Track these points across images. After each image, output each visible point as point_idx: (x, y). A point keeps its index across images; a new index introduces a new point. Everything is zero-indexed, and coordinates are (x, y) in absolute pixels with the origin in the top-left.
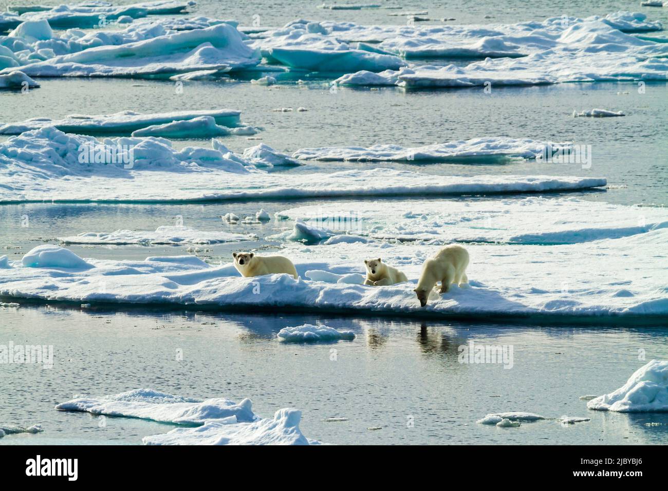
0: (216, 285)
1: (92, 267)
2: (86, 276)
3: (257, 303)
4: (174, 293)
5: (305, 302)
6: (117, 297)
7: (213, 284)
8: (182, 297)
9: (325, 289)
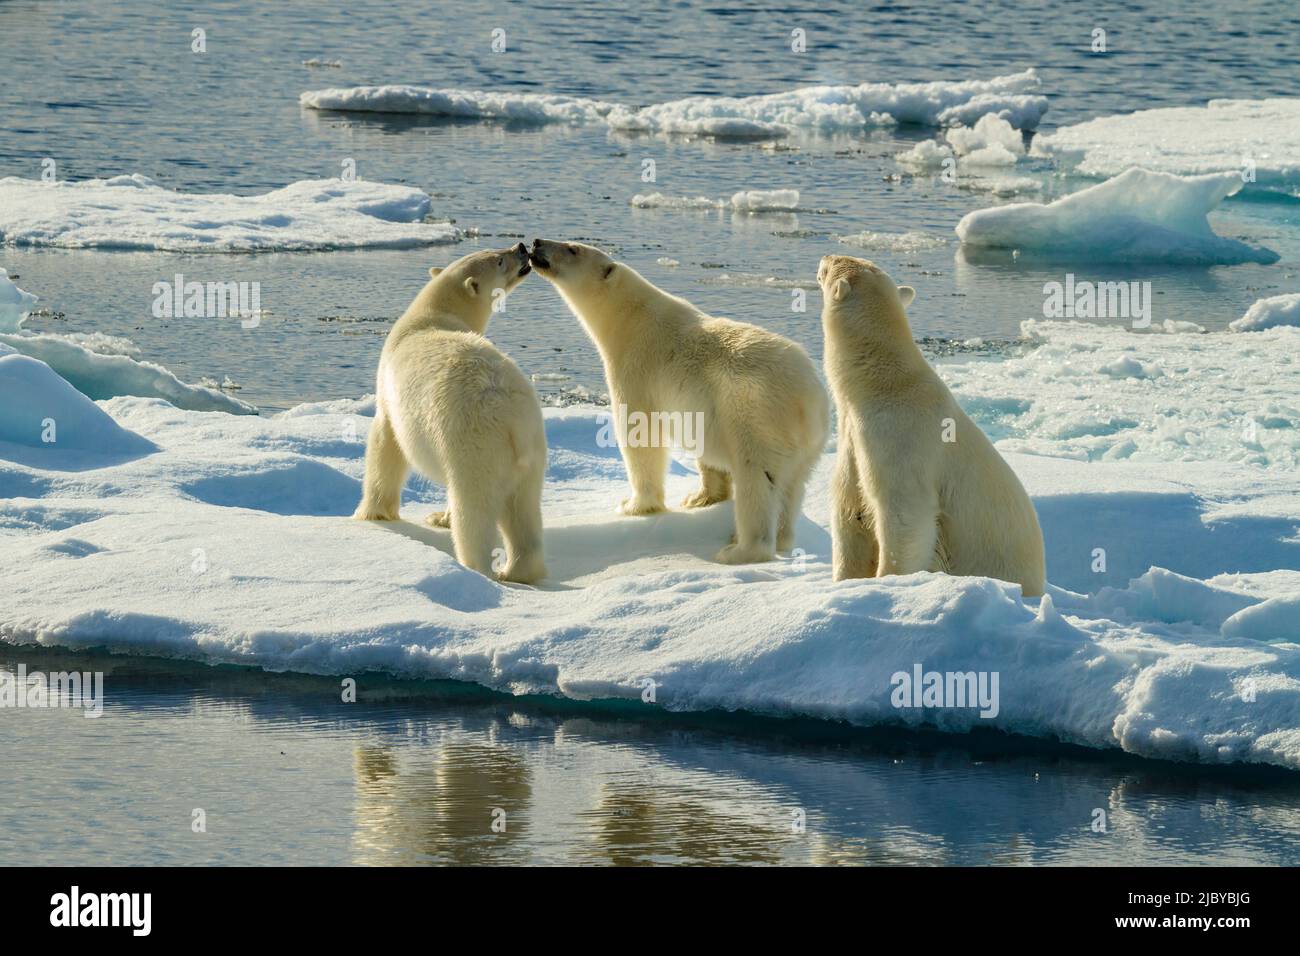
0: (660, 608)
1: (146, 448)
2: (108, 491)
3: (843, 712)
4: (465, 635)
5: (1067, 722)
6: (201, 638)
7: (650, 598)
8: (505, 660)
9: (1161, 667)
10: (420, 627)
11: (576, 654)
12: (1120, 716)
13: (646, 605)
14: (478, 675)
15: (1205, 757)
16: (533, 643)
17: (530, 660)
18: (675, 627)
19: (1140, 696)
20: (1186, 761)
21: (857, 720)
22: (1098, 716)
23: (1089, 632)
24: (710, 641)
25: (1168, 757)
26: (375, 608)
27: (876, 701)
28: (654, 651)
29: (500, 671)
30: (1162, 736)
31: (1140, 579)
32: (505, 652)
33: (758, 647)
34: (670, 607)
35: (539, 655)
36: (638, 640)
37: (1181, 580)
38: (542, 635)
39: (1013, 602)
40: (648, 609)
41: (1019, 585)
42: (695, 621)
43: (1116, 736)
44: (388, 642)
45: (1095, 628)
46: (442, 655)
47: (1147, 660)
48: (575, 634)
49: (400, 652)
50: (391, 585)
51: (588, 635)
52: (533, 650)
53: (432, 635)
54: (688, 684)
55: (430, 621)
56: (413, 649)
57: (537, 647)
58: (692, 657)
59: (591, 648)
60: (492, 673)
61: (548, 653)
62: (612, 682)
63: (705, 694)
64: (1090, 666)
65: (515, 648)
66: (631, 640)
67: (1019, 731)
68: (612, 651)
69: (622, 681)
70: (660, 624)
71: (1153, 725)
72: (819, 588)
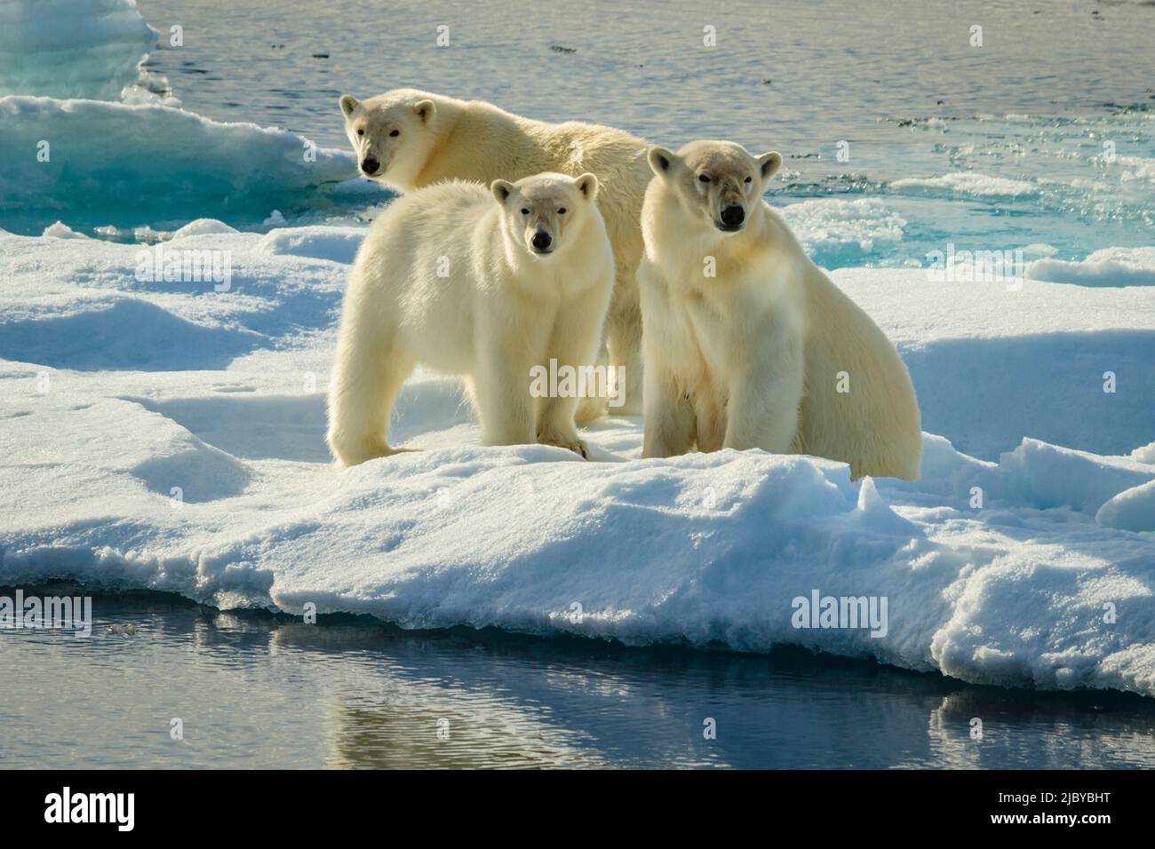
10: (118, 524)
11: (299, 557)
12: (939, 631)
13: (394, 494)
14: (181, 584)
15: (1040, 682)
16: (248, 543)
17: (241, 565)
18: (423, 522)
19: (966, 606)
20: (1020, 686)
21: (628, 637)
22: (920, 631)
23: (923, 523)
24: (459, 540)
25: (998, 682)
26: (74, 500)
27: (654, 613)
28: (393, 552)
29: (206, 579)
30: (989, 658)
31: (1014, 453)
32: (211, 556)
33: (515, 547)
34: (424, 495)
35: (252, 559)
36: (375, 539)
37: (1060, 454)
38: (261, 534)
39: (834, 486)
40: (397, 498)
41: (846, 465)
42: (449, 513)
43: (934, 656)
44: (77, 542)
45: (931, 519)
46: (139, 559)
47: (982, 558)
48: (301, 531)
49: (88, 556)
50: (102, 469)
51: (317, 533)
52: (247, 553)
53: (129, 534)
54: (426, 595)
55: (130, 515)
56: (104, 552)
57: (252, 548)
58: (434, 561)
59: (316, 550)
60: (196, 582)
61: (264, 557)
62: (335, 592)
63: (447, 607)
64: (914, 568)
65: (226, 550)
66: (367, 538)
67: (828, 650)
68: (343, 553)
69: (346, 591)
70: (406, 518)
71: (980, 641)
72: (597, 471)
